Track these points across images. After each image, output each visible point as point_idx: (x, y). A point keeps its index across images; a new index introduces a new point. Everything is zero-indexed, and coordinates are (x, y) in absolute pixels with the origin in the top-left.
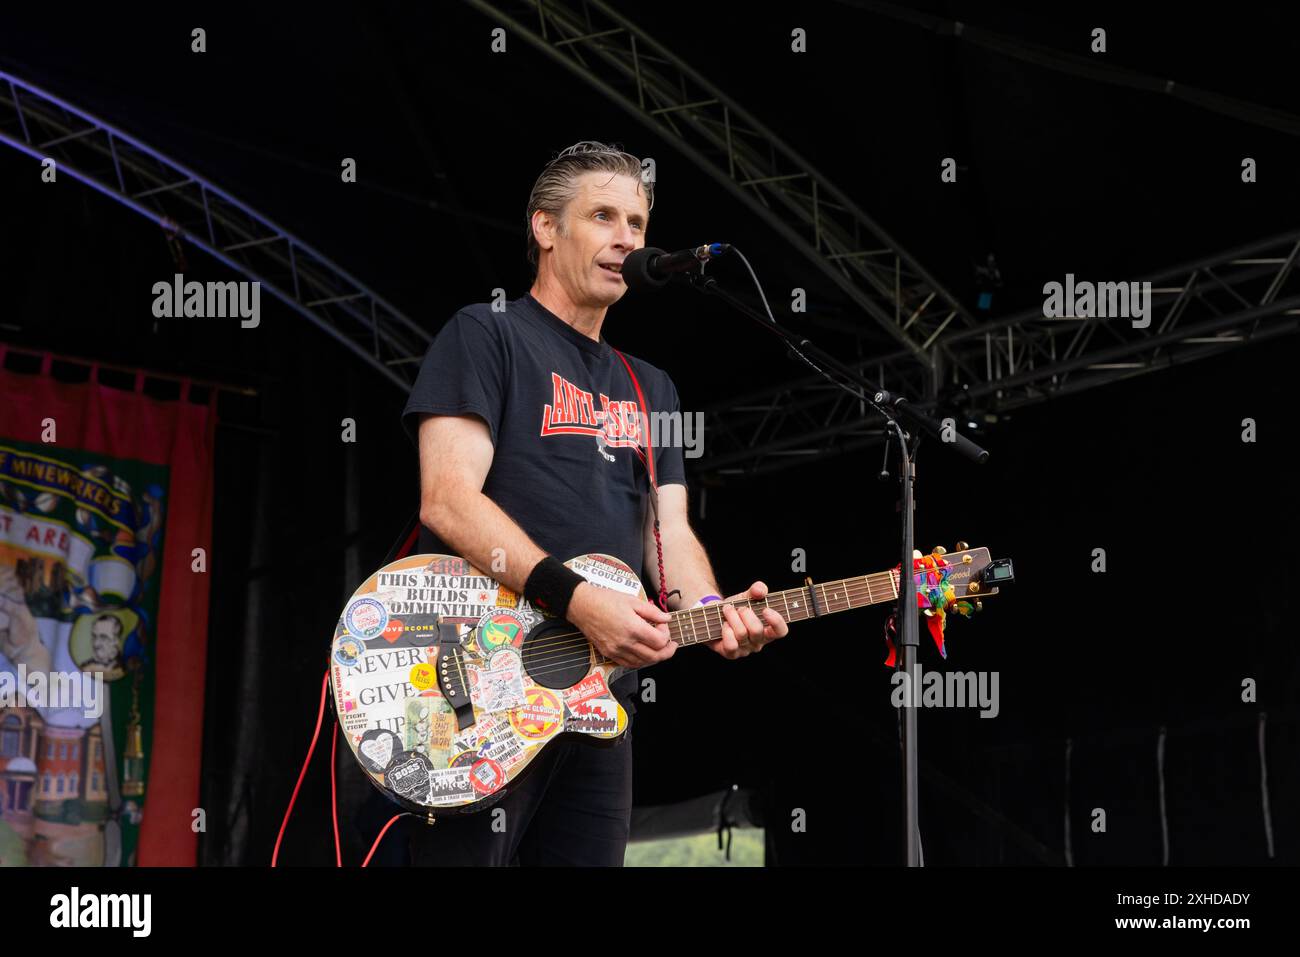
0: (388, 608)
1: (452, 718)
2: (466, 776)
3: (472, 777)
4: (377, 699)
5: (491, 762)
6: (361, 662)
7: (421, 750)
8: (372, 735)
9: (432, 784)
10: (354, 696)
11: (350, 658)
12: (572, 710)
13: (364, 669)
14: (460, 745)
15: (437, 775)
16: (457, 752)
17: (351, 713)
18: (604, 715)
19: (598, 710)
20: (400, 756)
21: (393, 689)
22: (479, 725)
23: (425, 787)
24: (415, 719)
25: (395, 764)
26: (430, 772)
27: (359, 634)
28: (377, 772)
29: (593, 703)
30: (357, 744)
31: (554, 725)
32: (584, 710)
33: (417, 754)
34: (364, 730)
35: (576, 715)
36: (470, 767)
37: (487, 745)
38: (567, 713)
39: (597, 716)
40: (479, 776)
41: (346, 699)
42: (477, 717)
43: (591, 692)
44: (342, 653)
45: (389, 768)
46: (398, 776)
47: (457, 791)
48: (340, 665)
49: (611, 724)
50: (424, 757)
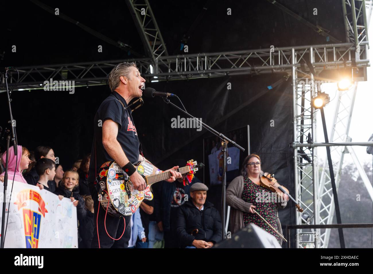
0: (115, 171)
1: (127, 196)
2: (130, 209)
3: (131, 209)
4: (115, 192)
5: (134, 206)
6: (112, 184)
7: (123, 203)
8: (115, 200)
9: (125, 211)
10: (112, 191)
11: (110, 182)
12: (145, 194)
13: (113, 185)
14: (129, 202)
15: (126, 209)
16: (129, 204)
17: (112, 195)
18: (150, 195)
19: (149, 195)
20: (120, 204)
21: (118, 189)
22: (132, 198)
23: (124, 211)
24: (122, 196)
25: (119, 206)
26: (125, 208)
27: (111, 177)
28: (117, 208)
29: (148, 193)
30: (113, 202)
31: (143, 198)
32: (147, 194)
33: (123, 204)
34: (114, 199)
35: (146, 195)
36: (131, 207)
37: (133, 202)
38: (145, 195)
39: (149, 196)
40: (132, 209)
41: (110, 192)
42: (131, 196)
43: (147, 191)
44: (109, 181)
45: (118, 207)
46: (120, 209)
47: (129, 212)
48: (109, 184)
49: (151, 197)
50: (124, 205)
